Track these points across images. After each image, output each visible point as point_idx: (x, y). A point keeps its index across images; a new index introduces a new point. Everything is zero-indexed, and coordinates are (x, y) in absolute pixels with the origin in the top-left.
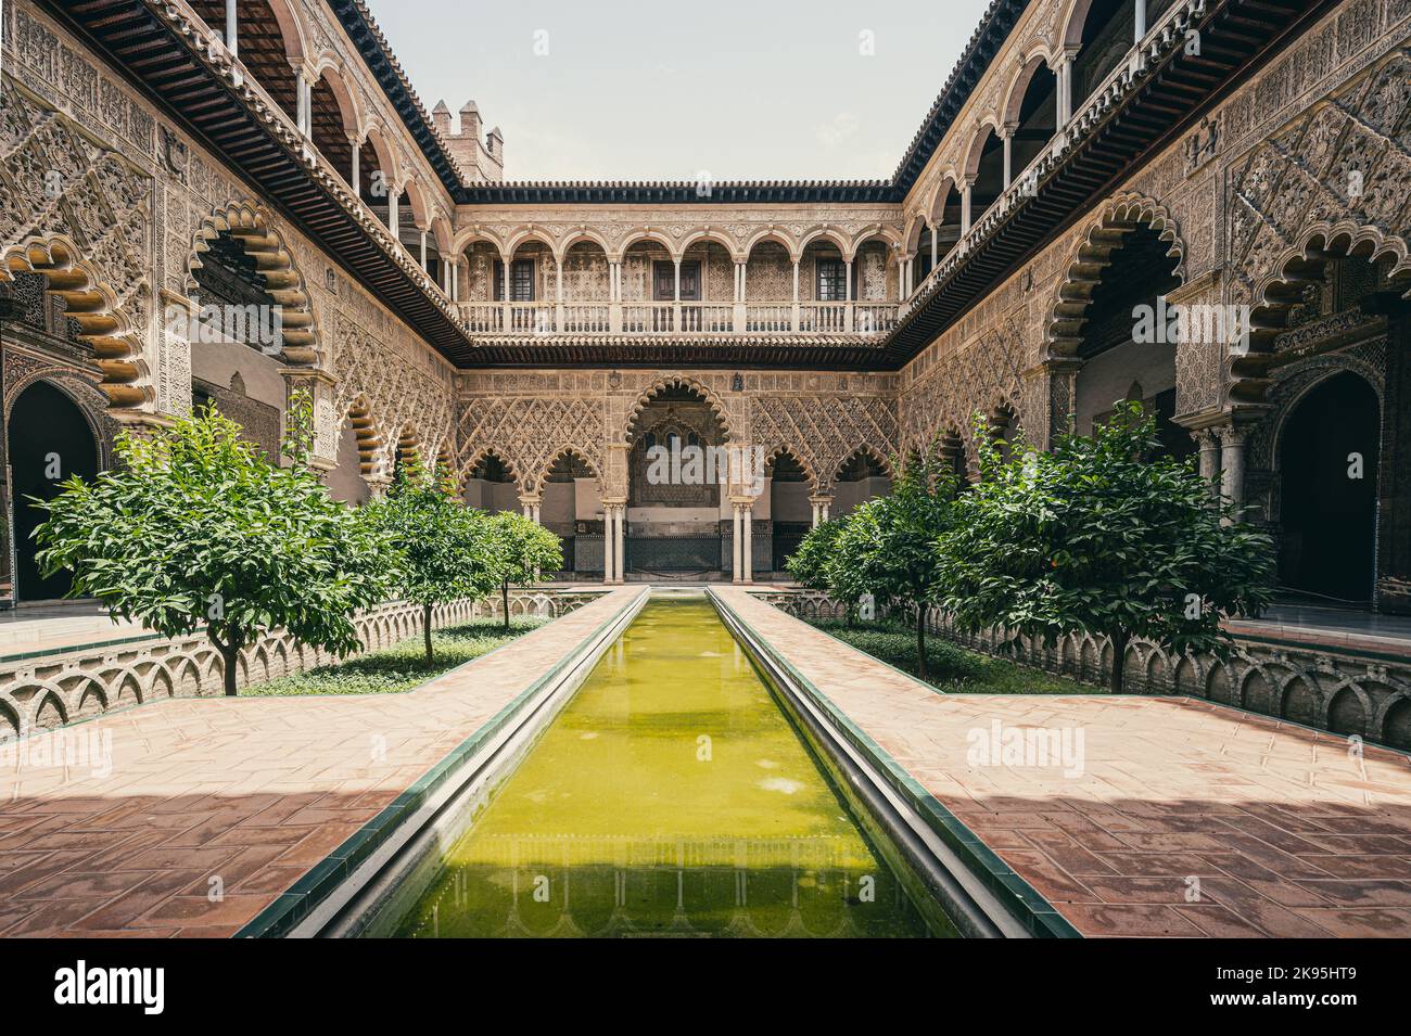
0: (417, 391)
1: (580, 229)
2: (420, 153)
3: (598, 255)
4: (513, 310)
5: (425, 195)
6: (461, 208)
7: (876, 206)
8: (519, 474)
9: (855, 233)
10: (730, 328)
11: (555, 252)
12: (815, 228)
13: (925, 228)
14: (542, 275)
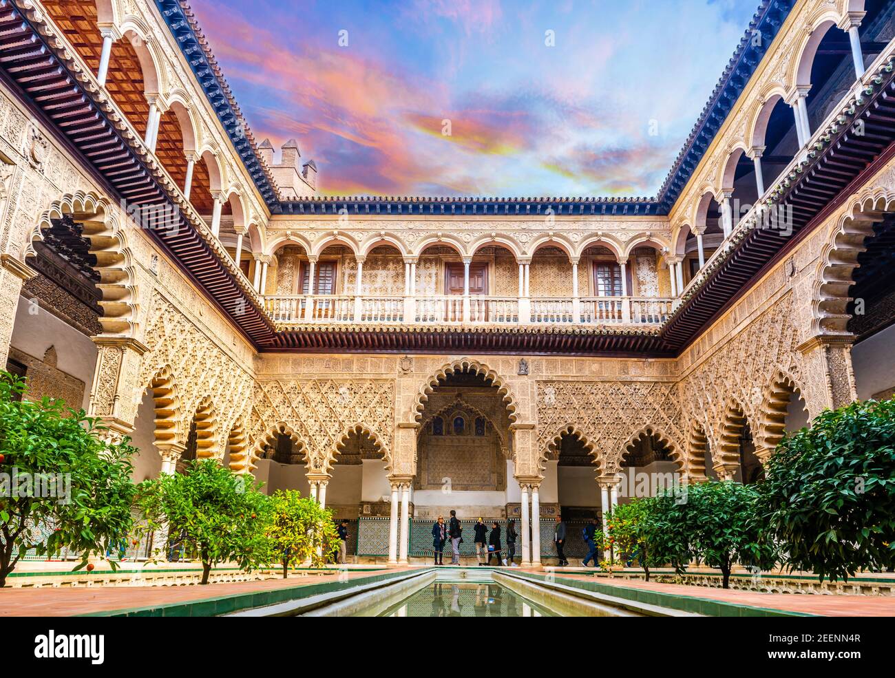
0: (220, 368)
1: (380, 235)
2: (245, 172)
3: (395, 258)
4: (315, 302)
5: (246, 205)
6: (275, 217)
7: (645, 217)
8: (309, 452)
9: (627, 240)
10: (516, 319)
11: (357, 254)
12: (591, 236)
13: (691, 236)
14: (344, 274)
